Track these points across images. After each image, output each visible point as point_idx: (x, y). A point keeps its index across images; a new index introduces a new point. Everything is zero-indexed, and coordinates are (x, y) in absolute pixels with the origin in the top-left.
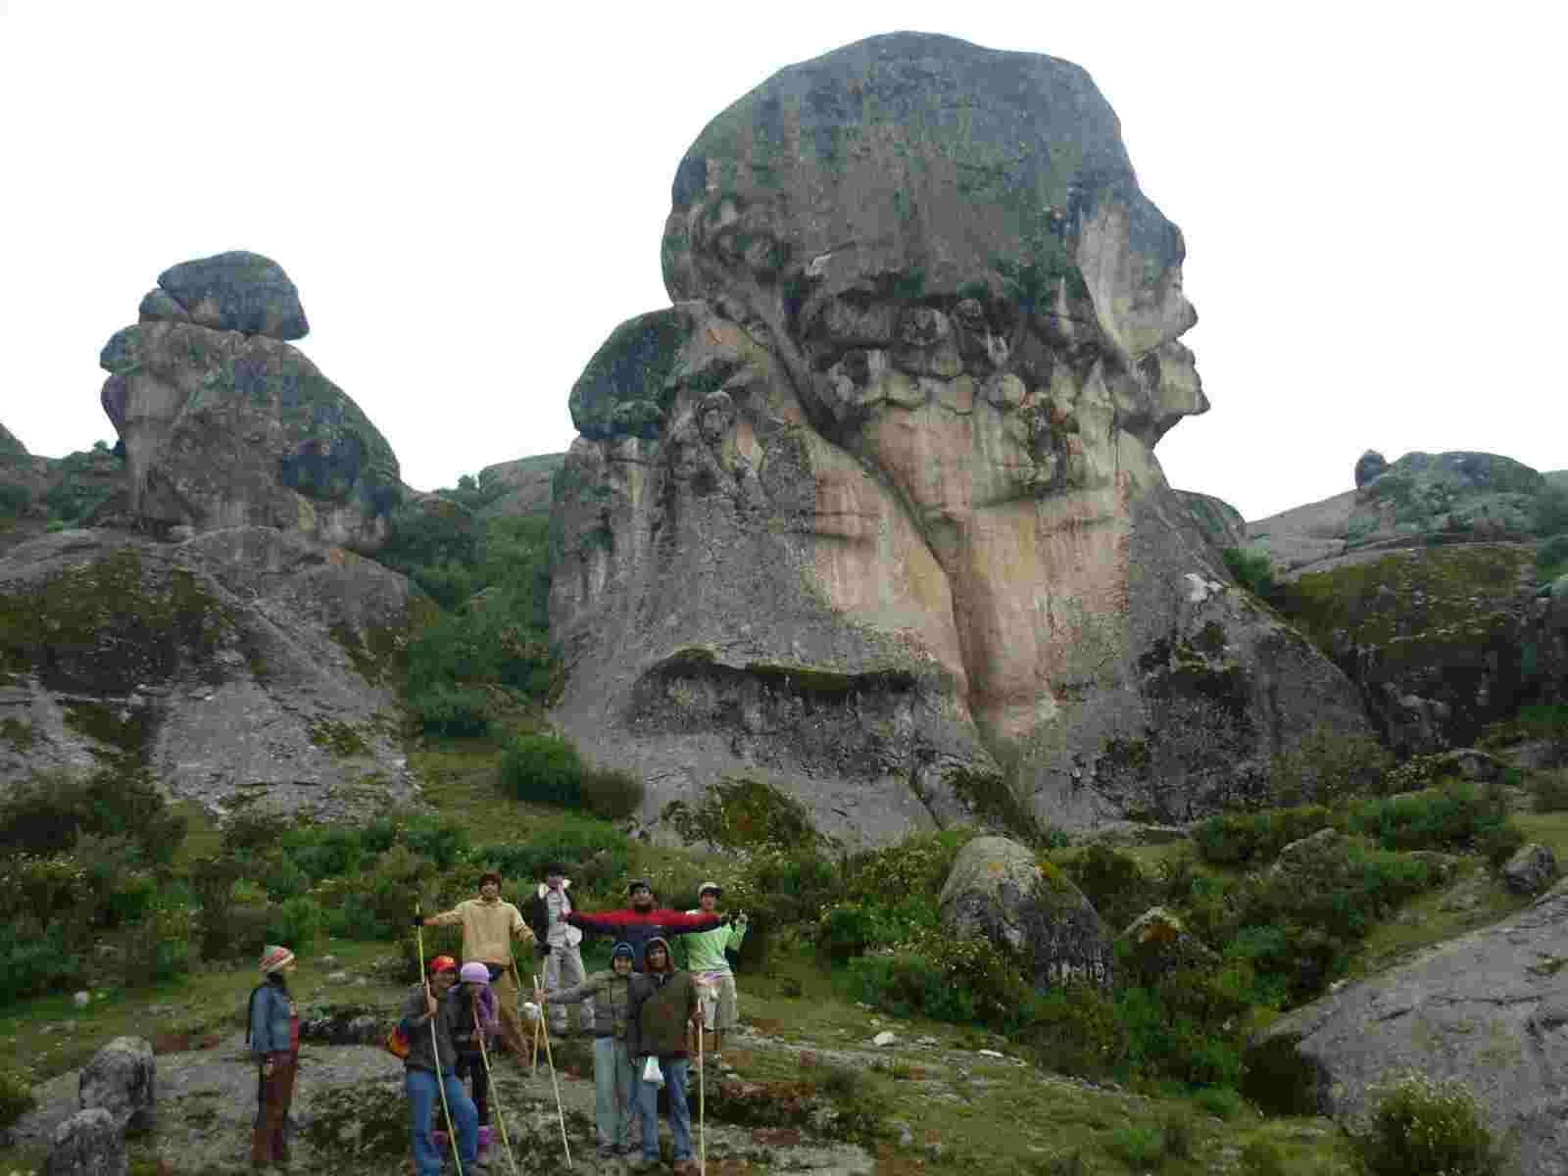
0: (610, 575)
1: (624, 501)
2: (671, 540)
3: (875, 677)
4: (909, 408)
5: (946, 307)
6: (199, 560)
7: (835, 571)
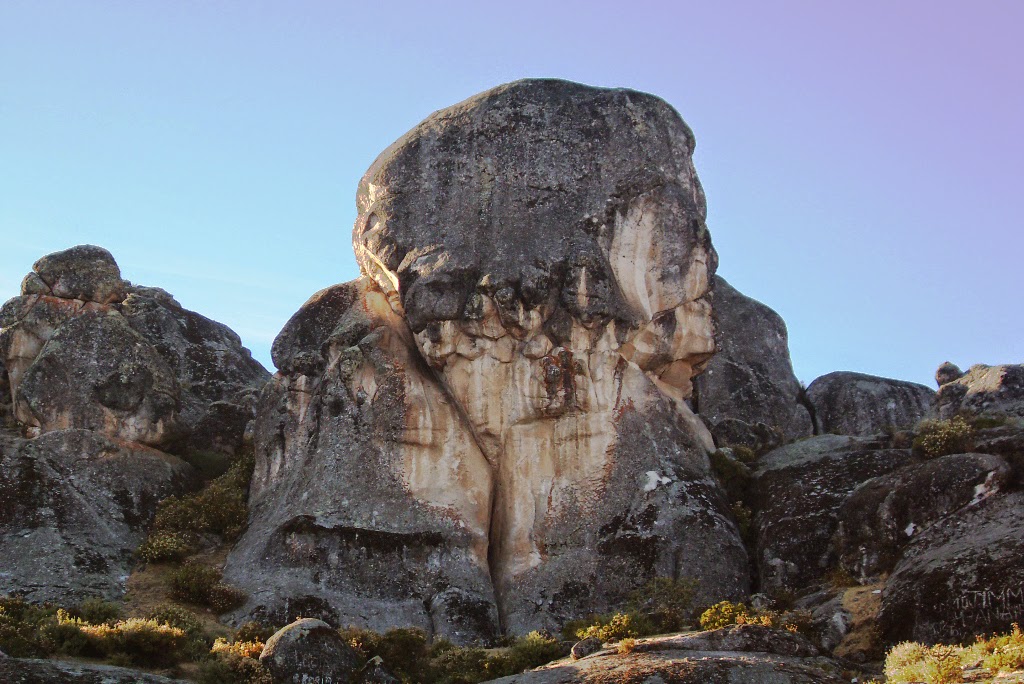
0: (282, 466)
1: (294, 418)
2: (315, 445)
3: (417, 536)
4: (470, 359)
5: (490, 294)
6: (40, 450)
7: (414, 466)
